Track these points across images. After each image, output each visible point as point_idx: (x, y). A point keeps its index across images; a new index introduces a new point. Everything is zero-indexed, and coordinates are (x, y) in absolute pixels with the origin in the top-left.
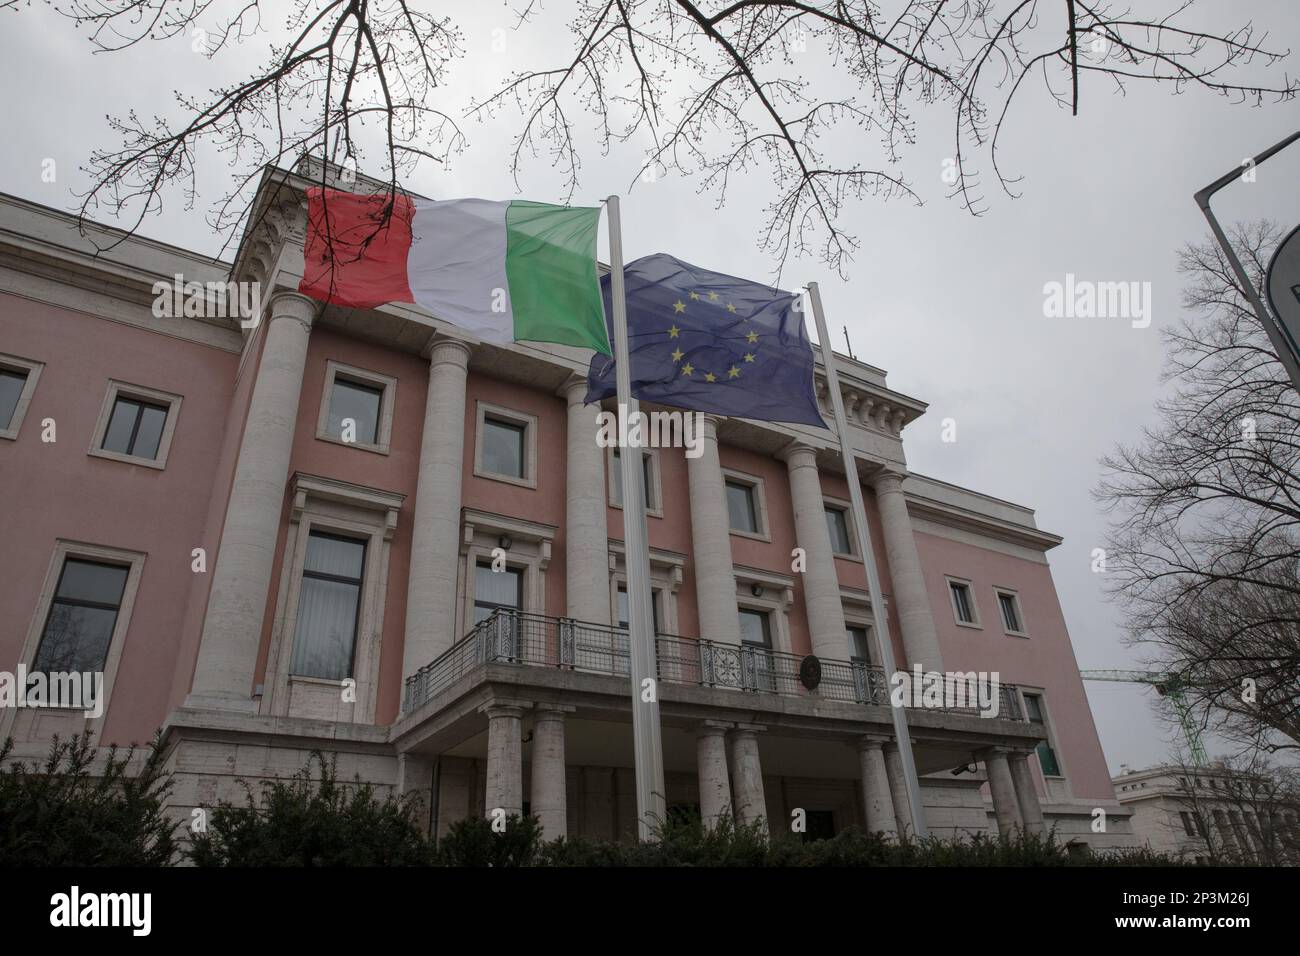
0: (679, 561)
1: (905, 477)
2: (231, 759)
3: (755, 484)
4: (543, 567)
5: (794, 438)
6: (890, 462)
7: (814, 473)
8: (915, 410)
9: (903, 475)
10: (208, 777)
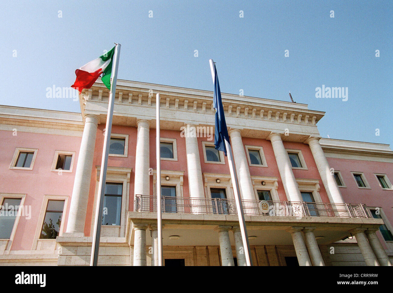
1: (320, 138)
4: (181, 184)
6: (312, 134)
8: (322, 115)
9: (318, 138)
10: (69, 256)
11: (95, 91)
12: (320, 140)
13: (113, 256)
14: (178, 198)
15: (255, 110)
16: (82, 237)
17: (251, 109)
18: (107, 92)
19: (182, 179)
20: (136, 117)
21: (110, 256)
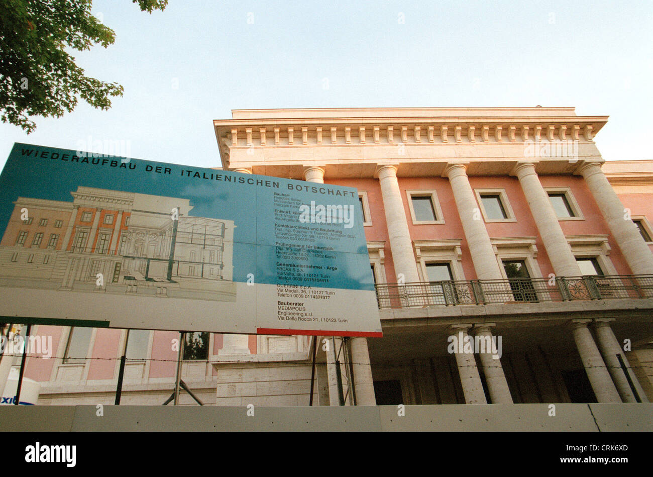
0: (459, 244)
1: (602, 163)
2: (240, 375)
3: (500, 193)
4: (381, 263)
5: (517, 162)
6: (587, 157)
7: (536, 177)
8: (603, 122)
9: (599, 162)
10: (232, 384)
11: (240, 131)
12: (602, 166)
13: (292, 382)
14: (379, 286)
15: (486, 128)
16: (248, 355)
17: (479, 127)
18: (257, 131)
19: (382, 254)
20: (301, 164)
21: (289, 382)
